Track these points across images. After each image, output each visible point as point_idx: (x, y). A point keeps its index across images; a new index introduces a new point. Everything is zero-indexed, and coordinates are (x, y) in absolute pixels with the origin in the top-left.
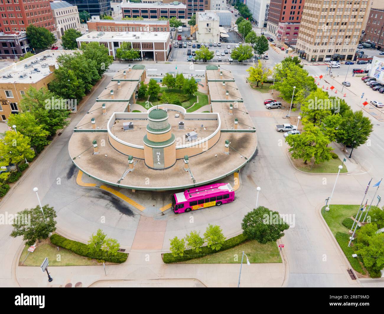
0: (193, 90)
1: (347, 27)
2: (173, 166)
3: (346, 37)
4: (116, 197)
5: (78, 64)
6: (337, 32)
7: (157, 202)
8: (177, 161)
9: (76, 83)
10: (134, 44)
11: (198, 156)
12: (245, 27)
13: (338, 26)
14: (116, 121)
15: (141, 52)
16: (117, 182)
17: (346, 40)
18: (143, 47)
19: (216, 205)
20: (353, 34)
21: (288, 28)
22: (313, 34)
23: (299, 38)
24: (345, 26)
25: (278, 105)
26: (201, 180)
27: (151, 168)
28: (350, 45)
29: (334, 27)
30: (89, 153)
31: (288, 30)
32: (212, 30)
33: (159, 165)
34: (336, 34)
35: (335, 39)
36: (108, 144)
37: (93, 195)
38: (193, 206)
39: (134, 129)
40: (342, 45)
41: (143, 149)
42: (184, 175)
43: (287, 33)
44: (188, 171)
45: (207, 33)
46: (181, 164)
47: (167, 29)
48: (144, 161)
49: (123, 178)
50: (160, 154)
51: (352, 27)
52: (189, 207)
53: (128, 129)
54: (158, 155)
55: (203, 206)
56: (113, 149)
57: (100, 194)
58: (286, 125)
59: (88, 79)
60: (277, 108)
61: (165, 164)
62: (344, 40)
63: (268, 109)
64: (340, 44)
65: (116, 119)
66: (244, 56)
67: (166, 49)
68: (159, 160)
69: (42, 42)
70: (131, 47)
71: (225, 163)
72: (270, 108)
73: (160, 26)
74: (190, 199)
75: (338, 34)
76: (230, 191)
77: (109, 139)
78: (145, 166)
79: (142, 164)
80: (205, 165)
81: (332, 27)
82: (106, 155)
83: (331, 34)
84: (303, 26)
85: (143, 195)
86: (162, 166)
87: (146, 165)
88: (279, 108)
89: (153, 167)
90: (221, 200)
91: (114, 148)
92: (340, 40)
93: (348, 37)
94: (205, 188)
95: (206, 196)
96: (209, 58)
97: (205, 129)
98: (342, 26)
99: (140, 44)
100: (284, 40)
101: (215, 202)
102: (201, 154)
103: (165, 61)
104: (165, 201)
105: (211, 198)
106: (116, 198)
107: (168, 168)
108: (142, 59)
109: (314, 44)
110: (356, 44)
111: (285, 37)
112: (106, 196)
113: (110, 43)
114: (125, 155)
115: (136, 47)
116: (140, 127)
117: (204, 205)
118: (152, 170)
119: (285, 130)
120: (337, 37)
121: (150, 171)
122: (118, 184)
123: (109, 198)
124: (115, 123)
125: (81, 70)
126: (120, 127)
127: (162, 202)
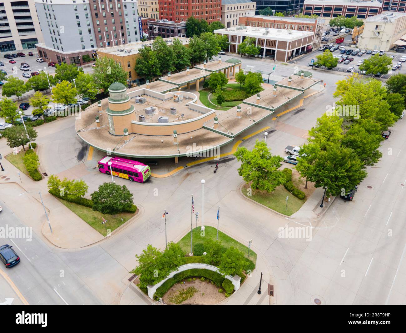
8: (133, 134)
10: (259, 41)
15: (263, 49)
18: (266, 45)
19: (129, 179)
32: (381, 34)
39: (143, 104)
44: (125, 143)
45: (373, 37)
47: (312, 29)
54: (110, 121)
58: (296, 148)
65: (145, 94)
67: (289, 49)
68: (111, 126)
69: (195, 32)
70: (256, 43)
73: (307, 24)
86: (114, 133)
99: (264, 41)
103: (285, 62)
107: (118, 136)
108: (264, 56)
113: (239, 37)
119: (293, 153)
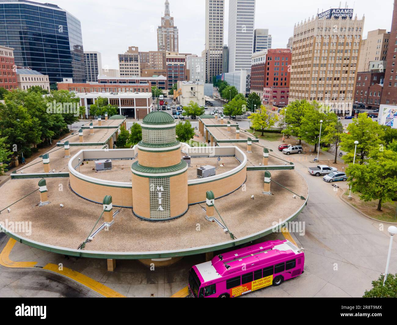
0: (190, 136)
1: (340, 82)
2: (184, 214)
3: (341, 92)
4: (74, 283)
5: (35, 101)
6: (331, 87)
7: (157, 288)
8: (190, 206)
9: (29, 122)
10: (111, 101)
11: (223, 198)
12: (231, 91)
13: (331, 81)
14: (85, 162)
15: (119, 109)
16: (78, 245)
17: (341, 95)
18: (121, 104)
19: (274, 284)
20: (347, 88)
21: (274, 92)
22: (307, 89)
23: (290, 97)
24: (338, 81)
25: (299, 149)
26: (242, 233)
27: (145, 220)
28: (345, 100)
29: (328, 82)
30: (30, 204)
31: (275, 94)
32: (196, 93)
33: (161, 212)
34: (330, 89)
35: (330, 94)
36: (68, 191)
37: (26, 284)
38: (233, 289)
39: (112, 170)
40: (338, 100)
41: (131, 188)
42: (208, 227)
43: (274, 97)
44: (213, 221)
45: (191, 96)
46: (198, 212)
47: (148, 90)
48: (130, 210)
49: (90, 238)
50: (162, 190)
51: (345, 82)
52: (225, 291)
53: (103, 170)
54: (160, 191)
55: (250, 288)
56: (77, 196)
57: (41, 281)
58: (322, 166)
59: (47, 122)
60: (297, 153)
61: (171, 209)
62: (339, 95)
63: (287, 154)
64: (336, 99)
65: (84, 160)
66: (238, 110)
67: (149, 106)
68: (160, 202)
70: (108, 103)
71: (271, 206)
72: (288, 154)
73: (141, 86)
74: (228, 272)
75: (332, 89)
76: (296, 253)
77: (70, 185)
78: (134, 217)
79: (129, 214)
80: (241, 211)
81: (325, 82)
82: (61, 205)
83: (325, 89)
84: (293, 85)
85: (130, 275)
86: (166, 215)
87: (136, 216)
88: (300, 152)
89: (149, 218)
90: (282, 273)
91: (77, 194)
92: (335, 95)
93: (342, 92)
94: (250, 250)
95: (256, 264)
96: (199, 113)
97: (222, 165)
98: (335, 81)
99: (118, 100)
100: (271, 103)
101: (271, 278)
102: (226, 197)
104: (173, 285)
105: (264, 269)
106: (75, 286)
107: (177, 218)
109: (309, 99)
110: (351, 99)
111: (272, 101)
112: (54, 284)
113: (83, 99)
114: (96, 203)
115: (114, 103)
116: (122, 167)
117: (253, 285)
118: (146, 222)
119: (323, 173)
120: (331, 92)
121: (144, 225)
122: (80, 251)
123: (58, 288)
124: (83, 164)
125: (40, 109)
126: (90, 168)
127: (167, 286)
